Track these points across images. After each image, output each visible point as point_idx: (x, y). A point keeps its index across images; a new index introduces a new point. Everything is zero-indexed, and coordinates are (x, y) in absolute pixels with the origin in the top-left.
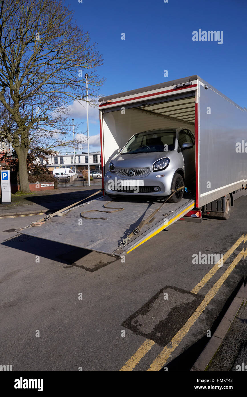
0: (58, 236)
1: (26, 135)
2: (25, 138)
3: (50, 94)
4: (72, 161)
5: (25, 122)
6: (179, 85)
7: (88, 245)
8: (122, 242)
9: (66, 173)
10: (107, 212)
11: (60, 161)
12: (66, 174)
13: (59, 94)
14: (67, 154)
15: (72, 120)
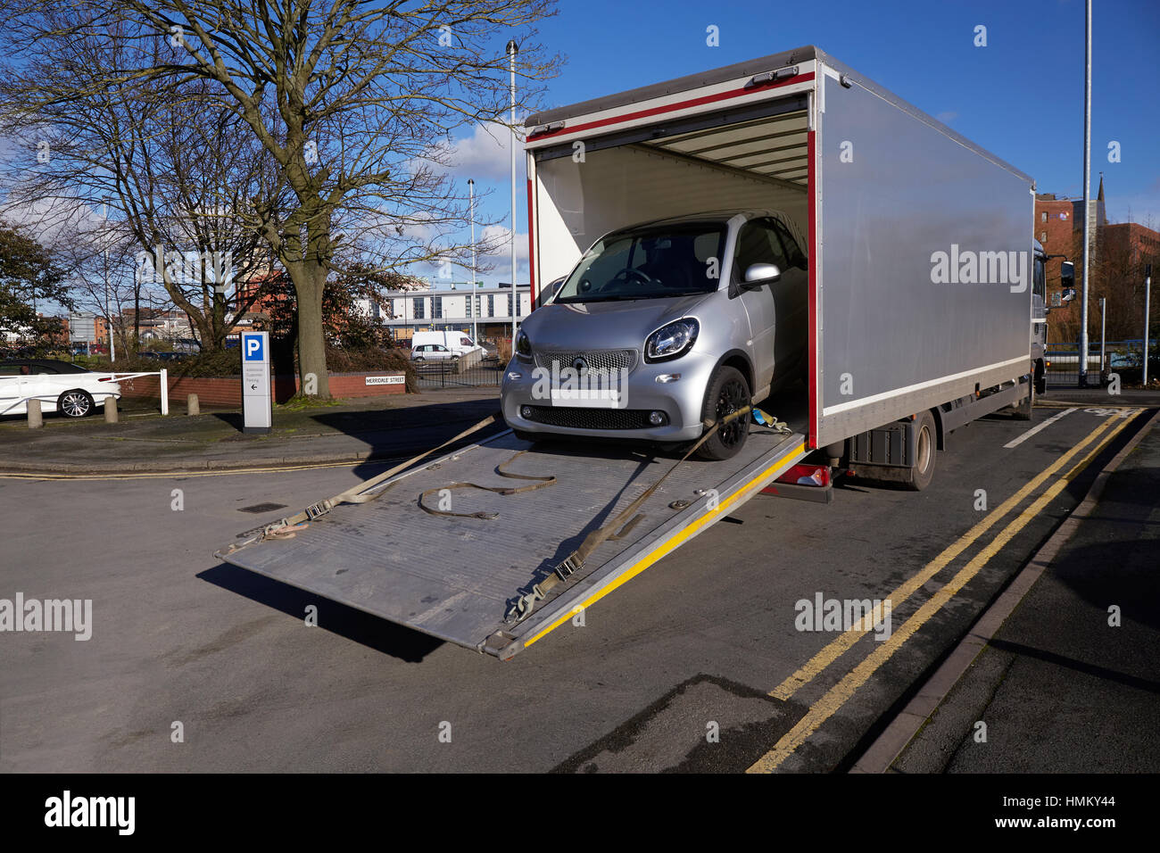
0: (334, 576)
1: (323, 227)
2: (319, 236)
3: (398, 104)
4: (469, 309)
5: (321, 189)
6: (760, 77)
7: (413, 614)
8: (517, 606)
9: (448, 347)
10: (503, 492)
11: (432, 308)
12: (446, 350)
13: (426, 103)
14: (454, 288)
15: (469, 183)
